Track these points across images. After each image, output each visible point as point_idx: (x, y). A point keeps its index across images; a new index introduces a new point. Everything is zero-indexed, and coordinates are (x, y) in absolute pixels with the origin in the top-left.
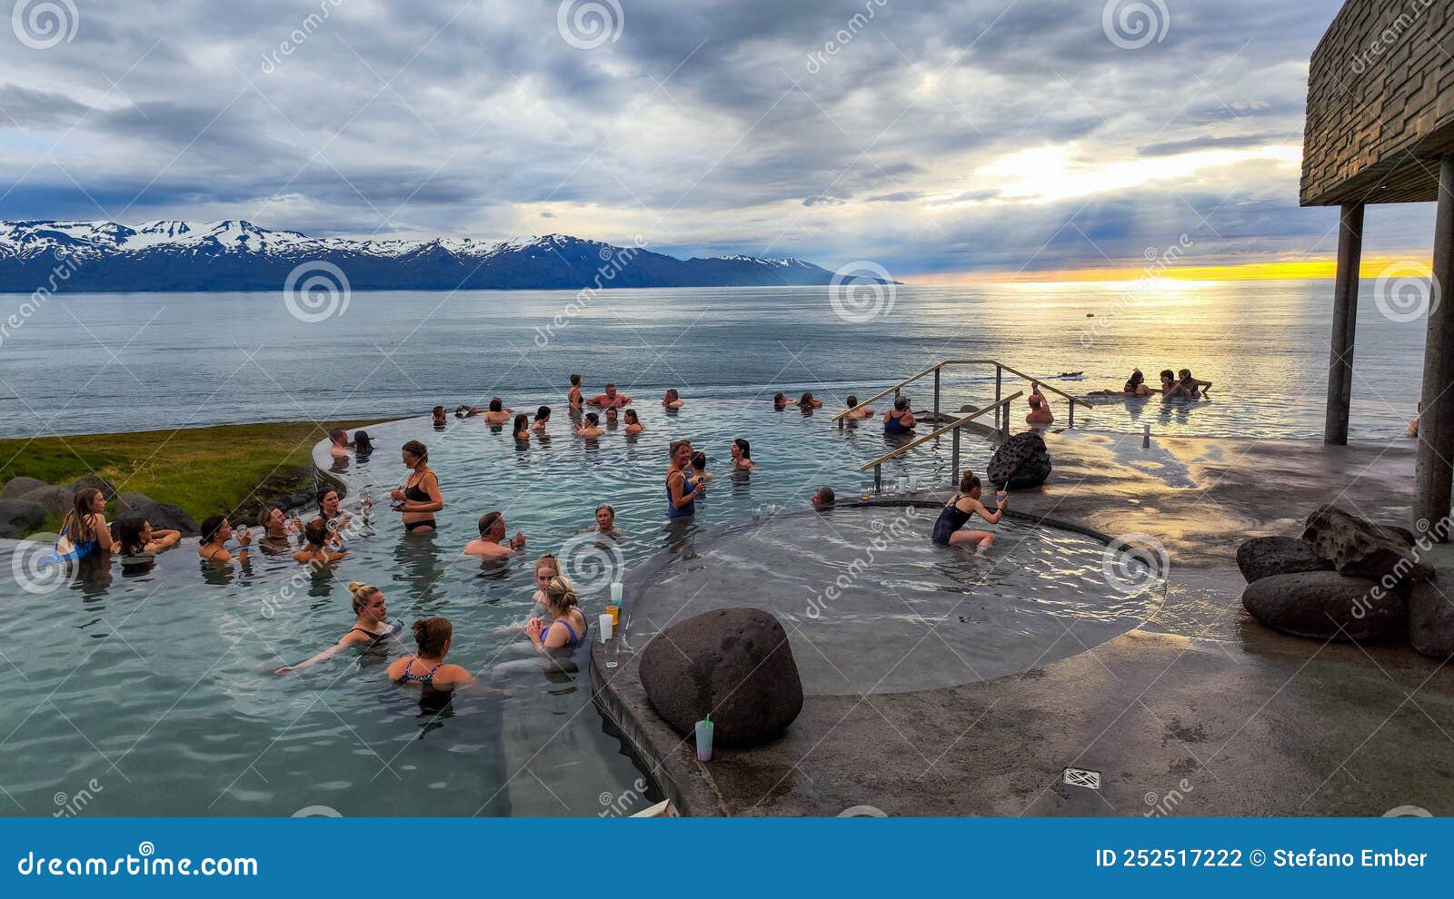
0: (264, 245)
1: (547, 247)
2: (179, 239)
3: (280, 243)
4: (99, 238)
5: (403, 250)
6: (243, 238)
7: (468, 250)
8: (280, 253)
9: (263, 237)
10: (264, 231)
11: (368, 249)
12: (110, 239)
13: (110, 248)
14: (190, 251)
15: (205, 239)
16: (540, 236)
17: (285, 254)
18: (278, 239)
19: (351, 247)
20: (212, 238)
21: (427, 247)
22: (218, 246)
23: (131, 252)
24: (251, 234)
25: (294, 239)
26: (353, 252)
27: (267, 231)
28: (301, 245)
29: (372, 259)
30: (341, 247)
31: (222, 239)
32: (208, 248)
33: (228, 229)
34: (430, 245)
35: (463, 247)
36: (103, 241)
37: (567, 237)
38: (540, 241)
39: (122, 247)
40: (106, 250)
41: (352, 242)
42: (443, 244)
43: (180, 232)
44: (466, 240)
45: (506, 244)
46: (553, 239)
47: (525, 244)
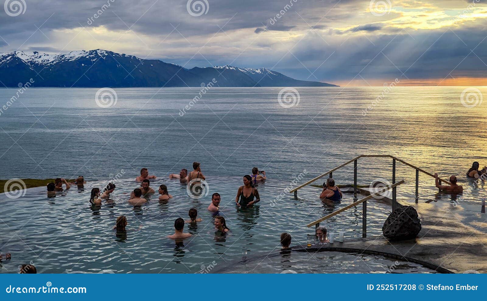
1: (93, 58)
7: (36, 60)
16: (88, 50)
35: (33, 57)
37: (107, 52)
38: (88, 54)
42: (19, 55)
44: (35, 53)
45: (63, 55)
46: (96, 53)
47: (77, 56)
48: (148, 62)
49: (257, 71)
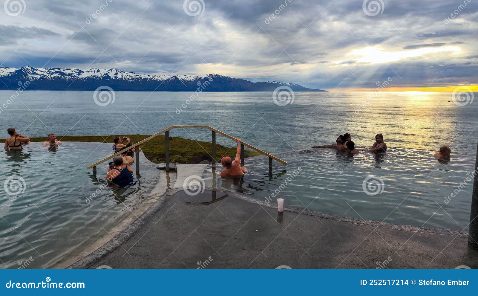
0: (122, 76)
2: (97, 74)
3: (128, 76)
4: (73, 74)
5: (165, 78)
6: (116, 74)
7: (185, 79)
8: (127, 79)
9: (122, 74)
10: (122, 72)
11: (154, 78)
12: (76, 74)
13: (76, 77)
14: (100, 78)
15: (105, 74)
16: (208, 74)
17: (129, 79)
18: (127, 75)
19: (149, 77)
20: (107, 74)
21: (173, 78)
22: (109, 77)
23: (82, 78)
24: (119, 73)
25: (131, 75)
26: (150, 79)
27: (124, 72)
28: (134, 76)
29: (155, 81)
30: (146, 77)
31: (110, 74)
32: (105, 77)
33: (112, 71)
34: (174, 77)
36: (75, 75)
37: (217, 75)
38: (208, 76)
39: (80, 77)
40: (75, 77)
41: (150, 76)
42: (178, 77)
43: (97, 72)
44: (185, 76)
45: (198, 77)
46: (212, 75)
47: (203, 77)
48: (235, 80)
49: (287, 84)
